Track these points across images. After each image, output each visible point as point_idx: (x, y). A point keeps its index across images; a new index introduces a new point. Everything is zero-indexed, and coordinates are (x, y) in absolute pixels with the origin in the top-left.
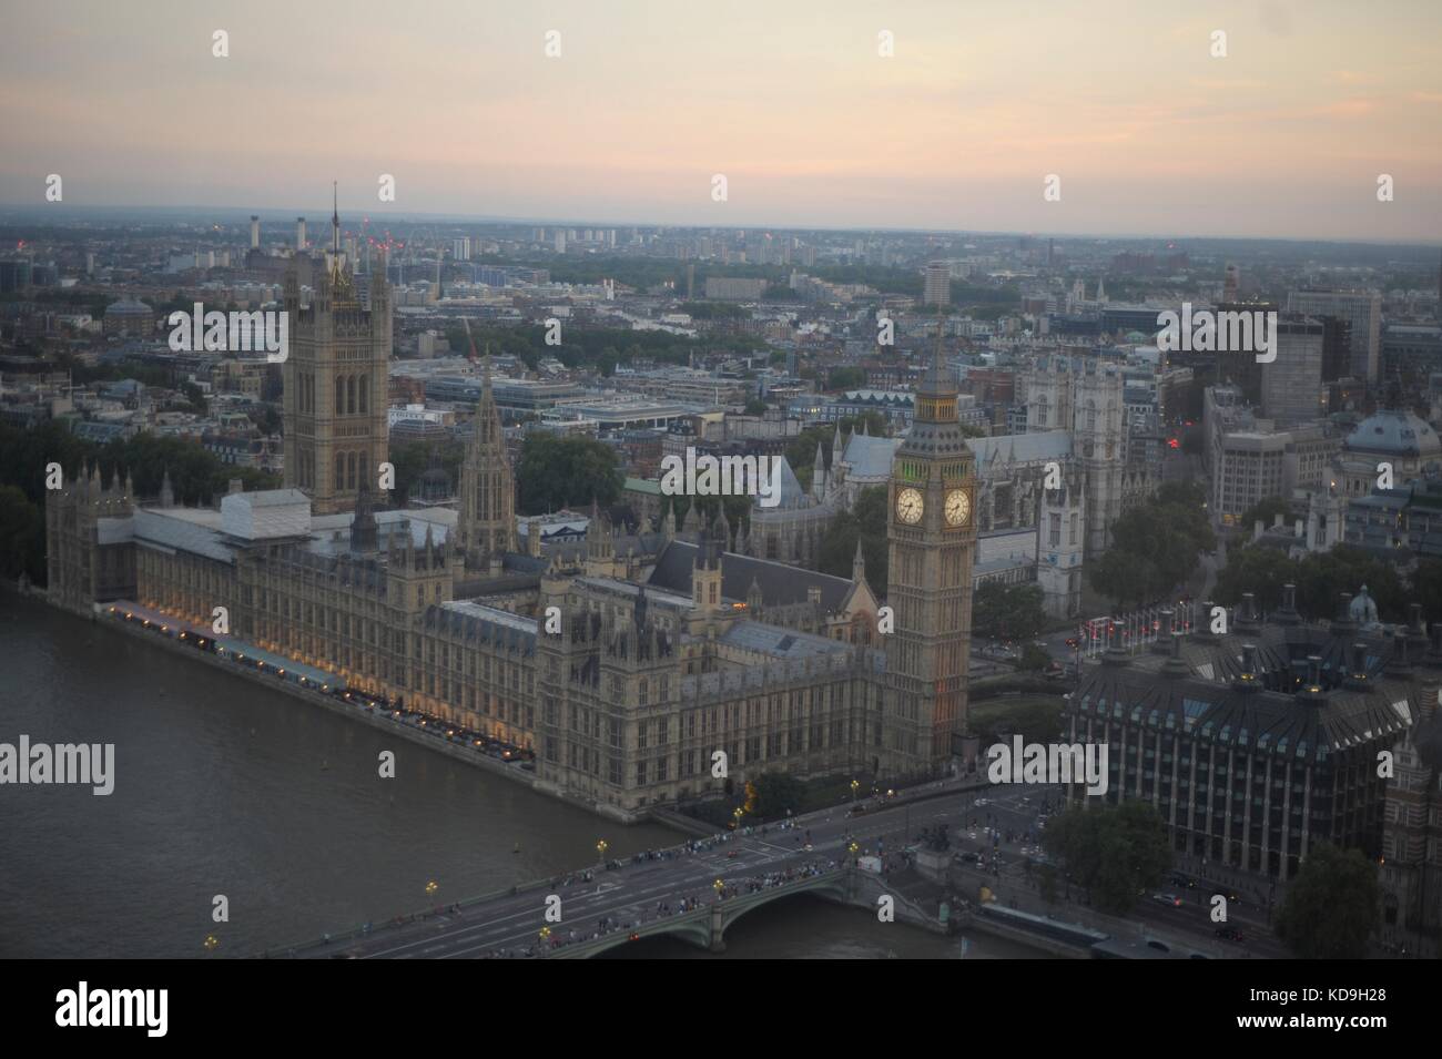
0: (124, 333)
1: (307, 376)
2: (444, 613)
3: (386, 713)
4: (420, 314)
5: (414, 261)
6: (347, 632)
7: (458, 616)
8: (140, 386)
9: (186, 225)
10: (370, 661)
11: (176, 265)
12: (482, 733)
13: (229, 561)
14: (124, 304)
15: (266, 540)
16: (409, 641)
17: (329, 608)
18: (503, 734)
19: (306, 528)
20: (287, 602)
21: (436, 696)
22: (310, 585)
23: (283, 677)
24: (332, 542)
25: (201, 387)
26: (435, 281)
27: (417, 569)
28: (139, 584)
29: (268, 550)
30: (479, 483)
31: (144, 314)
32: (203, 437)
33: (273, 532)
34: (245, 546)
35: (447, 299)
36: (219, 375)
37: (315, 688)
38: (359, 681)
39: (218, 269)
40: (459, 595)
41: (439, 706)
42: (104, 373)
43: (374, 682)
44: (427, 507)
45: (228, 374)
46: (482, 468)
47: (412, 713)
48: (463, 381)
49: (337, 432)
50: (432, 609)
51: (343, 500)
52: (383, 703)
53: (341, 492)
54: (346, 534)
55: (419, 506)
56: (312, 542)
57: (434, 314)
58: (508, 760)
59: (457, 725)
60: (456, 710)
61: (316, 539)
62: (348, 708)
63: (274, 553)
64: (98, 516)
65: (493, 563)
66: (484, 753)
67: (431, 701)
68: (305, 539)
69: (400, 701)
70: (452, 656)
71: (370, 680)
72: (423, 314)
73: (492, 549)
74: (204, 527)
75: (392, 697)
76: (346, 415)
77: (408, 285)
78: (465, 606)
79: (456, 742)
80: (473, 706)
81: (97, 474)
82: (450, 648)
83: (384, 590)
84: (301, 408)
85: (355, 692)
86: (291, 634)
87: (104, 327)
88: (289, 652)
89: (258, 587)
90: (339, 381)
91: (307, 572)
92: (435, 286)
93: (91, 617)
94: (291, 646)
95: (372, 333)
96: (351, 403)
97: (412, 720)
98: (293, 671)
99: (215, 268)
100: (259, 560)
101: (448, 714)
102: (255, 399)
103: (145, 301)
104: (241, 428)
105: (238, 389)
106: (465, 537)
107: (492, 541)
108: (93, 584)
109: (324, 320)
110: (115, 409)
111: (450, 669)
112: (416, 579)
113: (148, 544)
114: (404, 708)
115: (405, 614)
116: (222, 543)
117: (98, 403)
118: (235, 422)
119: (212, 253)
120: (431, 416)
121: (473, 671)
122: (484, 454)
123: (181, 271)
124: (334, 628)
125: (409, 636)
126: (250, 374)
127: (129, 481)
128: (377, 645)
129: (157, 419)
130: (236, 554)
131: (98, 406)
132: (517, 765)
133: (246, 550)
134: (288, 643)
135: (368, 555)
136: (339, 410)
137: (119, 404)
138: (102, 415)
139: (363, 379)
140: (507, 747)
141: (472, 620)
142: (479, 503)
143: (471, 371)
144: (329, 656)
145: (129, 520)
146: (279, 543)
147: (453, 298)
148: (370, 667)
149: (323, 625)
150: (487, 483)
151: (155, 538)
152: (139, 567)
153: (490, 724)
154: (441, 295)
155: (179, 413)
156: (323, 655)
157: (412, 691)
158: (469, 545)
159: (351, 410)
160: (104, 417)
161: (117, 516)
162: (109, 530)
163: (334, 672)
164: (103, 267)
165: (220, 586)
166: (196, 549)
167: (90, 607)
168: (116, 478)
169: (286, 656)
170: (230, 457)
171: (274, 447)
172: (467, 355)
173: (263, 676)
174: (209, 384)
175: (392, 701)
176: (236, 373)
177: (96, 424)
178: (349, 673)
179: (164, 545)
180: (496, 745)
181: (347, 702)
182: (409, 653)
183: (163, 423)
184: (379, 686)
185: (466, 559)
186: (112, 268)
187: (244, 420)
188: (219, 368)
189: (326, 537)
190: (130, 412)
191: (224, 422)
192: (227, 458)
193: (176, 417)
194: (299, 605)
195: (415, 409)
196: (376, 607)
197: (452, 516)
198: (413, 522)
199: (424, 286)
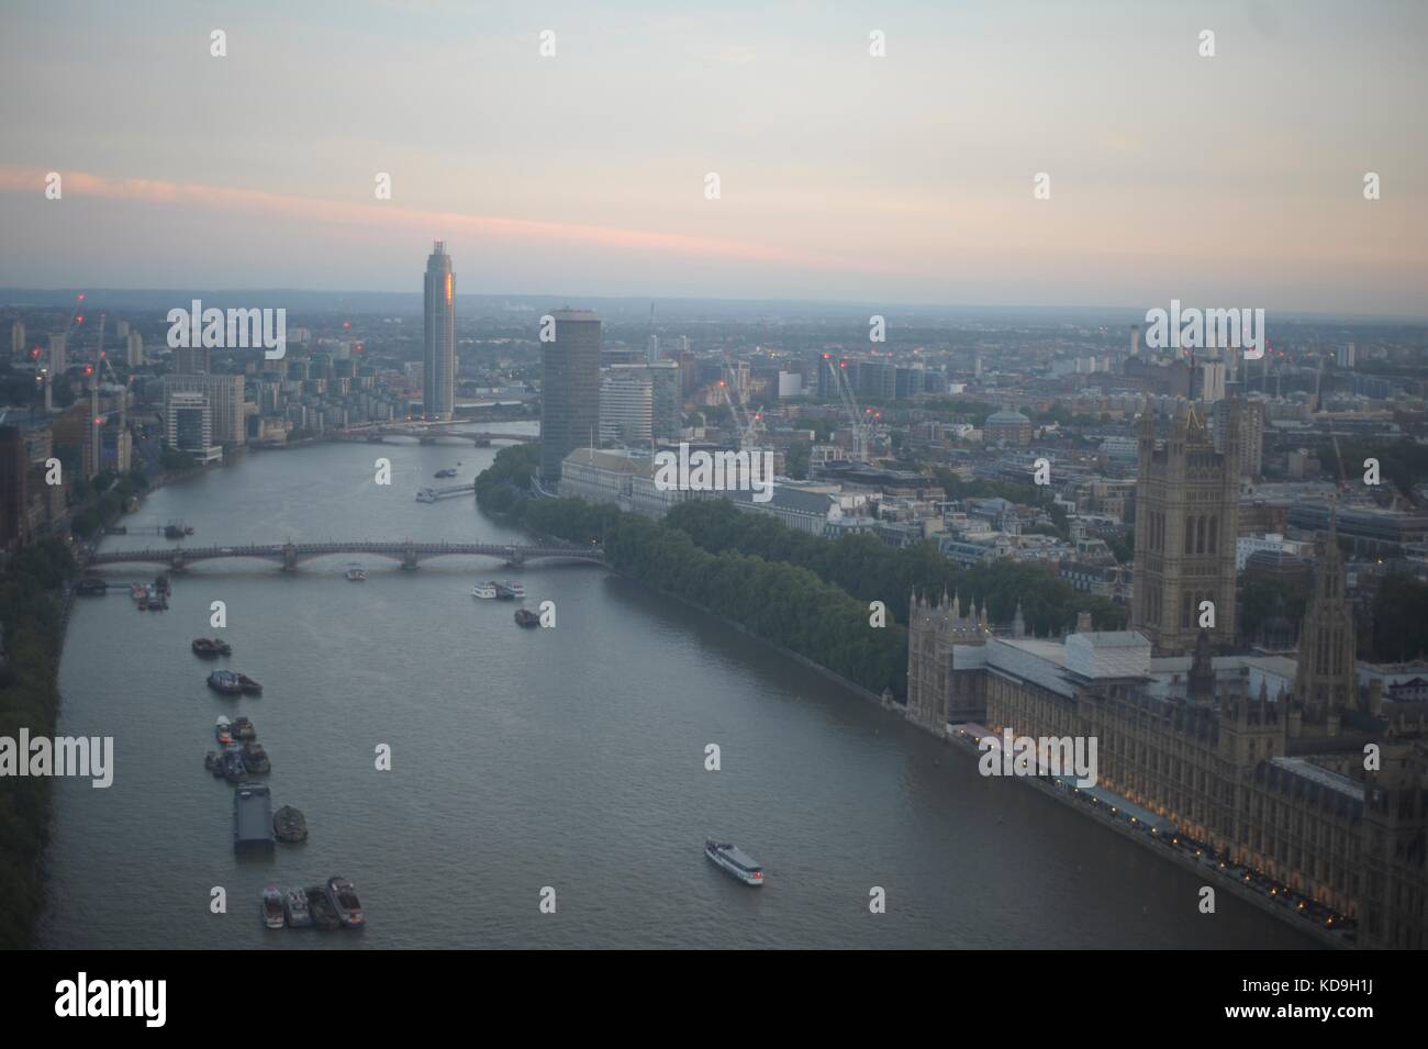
0: (1001, 443)
1: (1158, 514)
2: (1274, 769)
3: (1211, 863)
4: (1294, 428)
5: (1294, 370)
6: (1178, 777)
7: (1288, 775)
8: (1009, 505)
9: (1072, 326)
10: (1199, 808)
11: (1058, 371)
12: (1307, 894)
13: (1072, 696)
14: (1003, 415)
15: (1106, 679)
16: (1238, 792)
17: (1162, 752)
18: (1328, 898)
19: (1146, 670)
20: (1123, 743)
21: (1263, 852)
22: (1146, 728)
23: (1114, 815)
24: (1170, 685)
25: (1066, 506)
26: (1313, 392)
27: (1249, 723)
28: (989, 709)
29: (1108, 690)
30: (1320, 638)
31: (1021, 424)
32: (1061, 562)
33: (1113, 672)
34: (1087, 684)
35: (1324, 413)
36: (1084, 495)
37: (1144, 829)
38: (1188, 827)
39: (1098, 374)
40: (1291, 752)
41: (1265, 862)
42: (977, 489)
43: (1203, 830)
44: (1268, 655)
45: (1092, 494)
46: (1324, 623)
47: (1238, 866)
48: (1327, 509)
49: (1185, 571)
50: (1262, 764)
51: (1187, 638)
52: (1210, 851)
53: (1186, 629)
54: (1184, 678)
55: (1261, 654)
56: (1151, 684)
57: (1308, 429)
58: (1330, 927)
59: (1282, 882)
60: (1282, 868)
61: (1155, 681)
62: (1174, 854)
63: (1113, 693)
64: (954, 643)
65: (1331, 719)
66: (1305, 916)
67: (1257, 856)
68: (1144, 681)
69: (1227, 851)
70: (1280, 814)
71: (1199, 828)
72: (1297, 429)
73: (1331, 704)
74: (1049, 661)
75: (1220, 846)
76: (1195, 555)
77: (1285, 397)
78: (1295, 764)
79: (1279, 902)
80: (1298, 866)
81: (956, 601)
82: (1278, 805)
83: (1216, 740)
84: (1151, 547)
85: (1183, 838)
86: (1125, 773)
87: (984, 436)
88: (1122, 790)
89: (1097, 724)
90: (1189, 522)
91: (1144, 714)
92: (1313, 398)
93: (943, 736)
94: (1125, 785)
95: (1224, 475)
96: (1201, 544)
97: (1237, 873)
98: (1125, 811)
99: (1095, 373)
100: (1099, 698)
101: (1273, 871)
102: (1116, 521)
103: (1024, 411)
104: (1099, 556)
105: (1101, 511)
106: (1303, 690)
107: (1331, 696)
108: (946, 707)
109: (1177, 462)
110: (982, 531)
111: (1277, 826)
112: (1247, 733)
113: (997, 672)
114: (1230, 859)
115: (1235, 767)
116: (1065, 679)
117: (967, 524)
118: (1092, 549)
119: (1093, 359)
120: (1289, 548)
121: (1300, 832)
122: (1326, 609)
123: (1062, 377)
124: (1167, 772)
125: (1239, 789)
126: (1114, 495)
127: (984, 611)
128: (1206, 793)
129: (1020, 542)
130: (1077, 690)
131: (966, 526)
132: (1338, 933)
133: (1086, 688)
134: (1122, 781)
135: (1203, 703)
136: (1188, 550)
137: (987, 525)
138: (971, 535)
139: (1213, 521)
140: (1330, 912)
141: (1302, 781)
142: (1319, 656)
143: (1339, 496)
144: (1160, 799)
145: (983, 648)
146: (1117, 683)
147: (1330, 411)
148: (1199, 814)
149: (1156, 768)
150: (1327, 638)
151: (1005, 668)
152: (990, 693)
153: (1315, 887)
154: (1319, 408)
155: (1041, 536)
156: (1154, 797)
157: (1239, 844)
158: (1307, 699)
159: (1200, 550)
160: (971, 538)
161: (972, 643)
162: (963, 656)
163: (1164, 816)
164: (990, 371)
165: (1062, 718)
166: (1041, 681)
167: (943, 727)
168: (973, 607)
169: (1120, 794)
170: (1085, 584)
171: (1127, 577)
172: (1336, 480)
173: (1095, 812)
174: (1073, 504)
175: (1219, 850)
176: (1101, 495)
177: (965, 545)
178: (1179, 817)
179: (1012, 675)
180: (1319, 910)
181: (1175, 848)
182: (1238, 806)
183: (1025, 546)
184: (1207, 835)
185: (1303, 713)
186: (997, 373)
187: (1101, 546)
188: (1085, 489)
189: (1165, 679)
190: (996, 534)
191: (1082, 547)
192: (1082, 585)
193: (1038, 540)
194: (1133, 746)
195: (1274, 539)
196: (1208, 757)
197: (1291, 666)
198: (1252, 670)
199: (1302, 398)
